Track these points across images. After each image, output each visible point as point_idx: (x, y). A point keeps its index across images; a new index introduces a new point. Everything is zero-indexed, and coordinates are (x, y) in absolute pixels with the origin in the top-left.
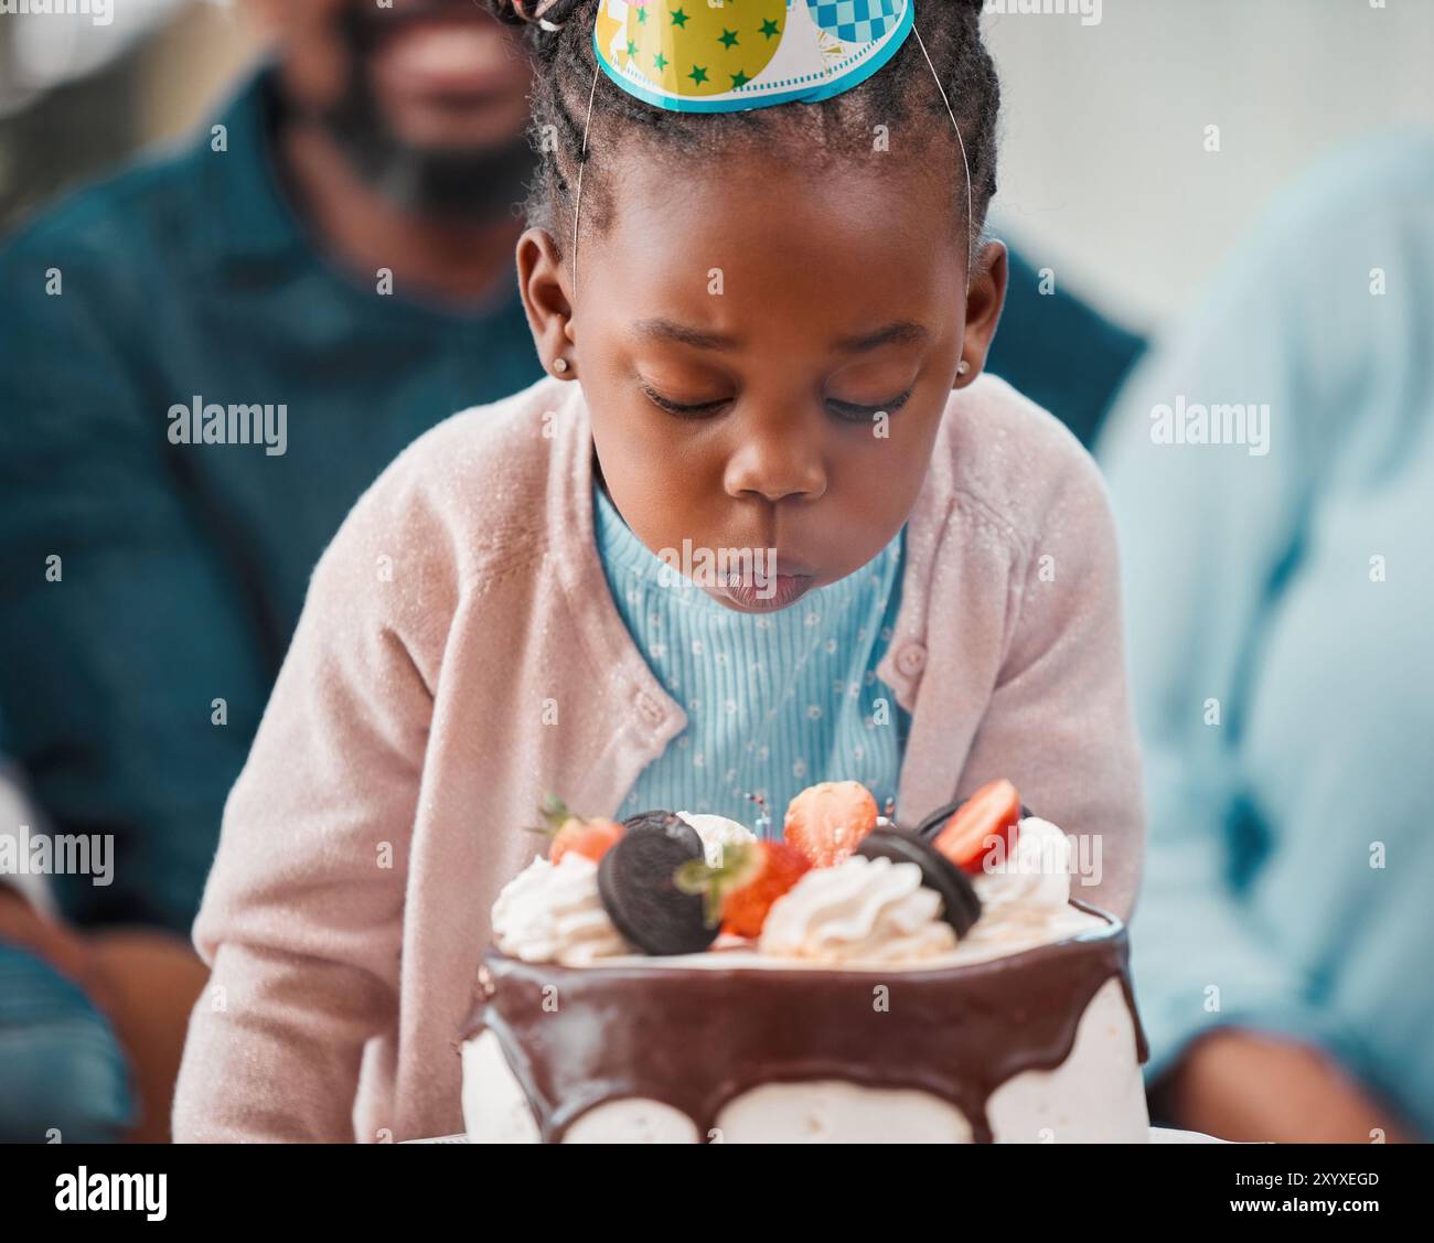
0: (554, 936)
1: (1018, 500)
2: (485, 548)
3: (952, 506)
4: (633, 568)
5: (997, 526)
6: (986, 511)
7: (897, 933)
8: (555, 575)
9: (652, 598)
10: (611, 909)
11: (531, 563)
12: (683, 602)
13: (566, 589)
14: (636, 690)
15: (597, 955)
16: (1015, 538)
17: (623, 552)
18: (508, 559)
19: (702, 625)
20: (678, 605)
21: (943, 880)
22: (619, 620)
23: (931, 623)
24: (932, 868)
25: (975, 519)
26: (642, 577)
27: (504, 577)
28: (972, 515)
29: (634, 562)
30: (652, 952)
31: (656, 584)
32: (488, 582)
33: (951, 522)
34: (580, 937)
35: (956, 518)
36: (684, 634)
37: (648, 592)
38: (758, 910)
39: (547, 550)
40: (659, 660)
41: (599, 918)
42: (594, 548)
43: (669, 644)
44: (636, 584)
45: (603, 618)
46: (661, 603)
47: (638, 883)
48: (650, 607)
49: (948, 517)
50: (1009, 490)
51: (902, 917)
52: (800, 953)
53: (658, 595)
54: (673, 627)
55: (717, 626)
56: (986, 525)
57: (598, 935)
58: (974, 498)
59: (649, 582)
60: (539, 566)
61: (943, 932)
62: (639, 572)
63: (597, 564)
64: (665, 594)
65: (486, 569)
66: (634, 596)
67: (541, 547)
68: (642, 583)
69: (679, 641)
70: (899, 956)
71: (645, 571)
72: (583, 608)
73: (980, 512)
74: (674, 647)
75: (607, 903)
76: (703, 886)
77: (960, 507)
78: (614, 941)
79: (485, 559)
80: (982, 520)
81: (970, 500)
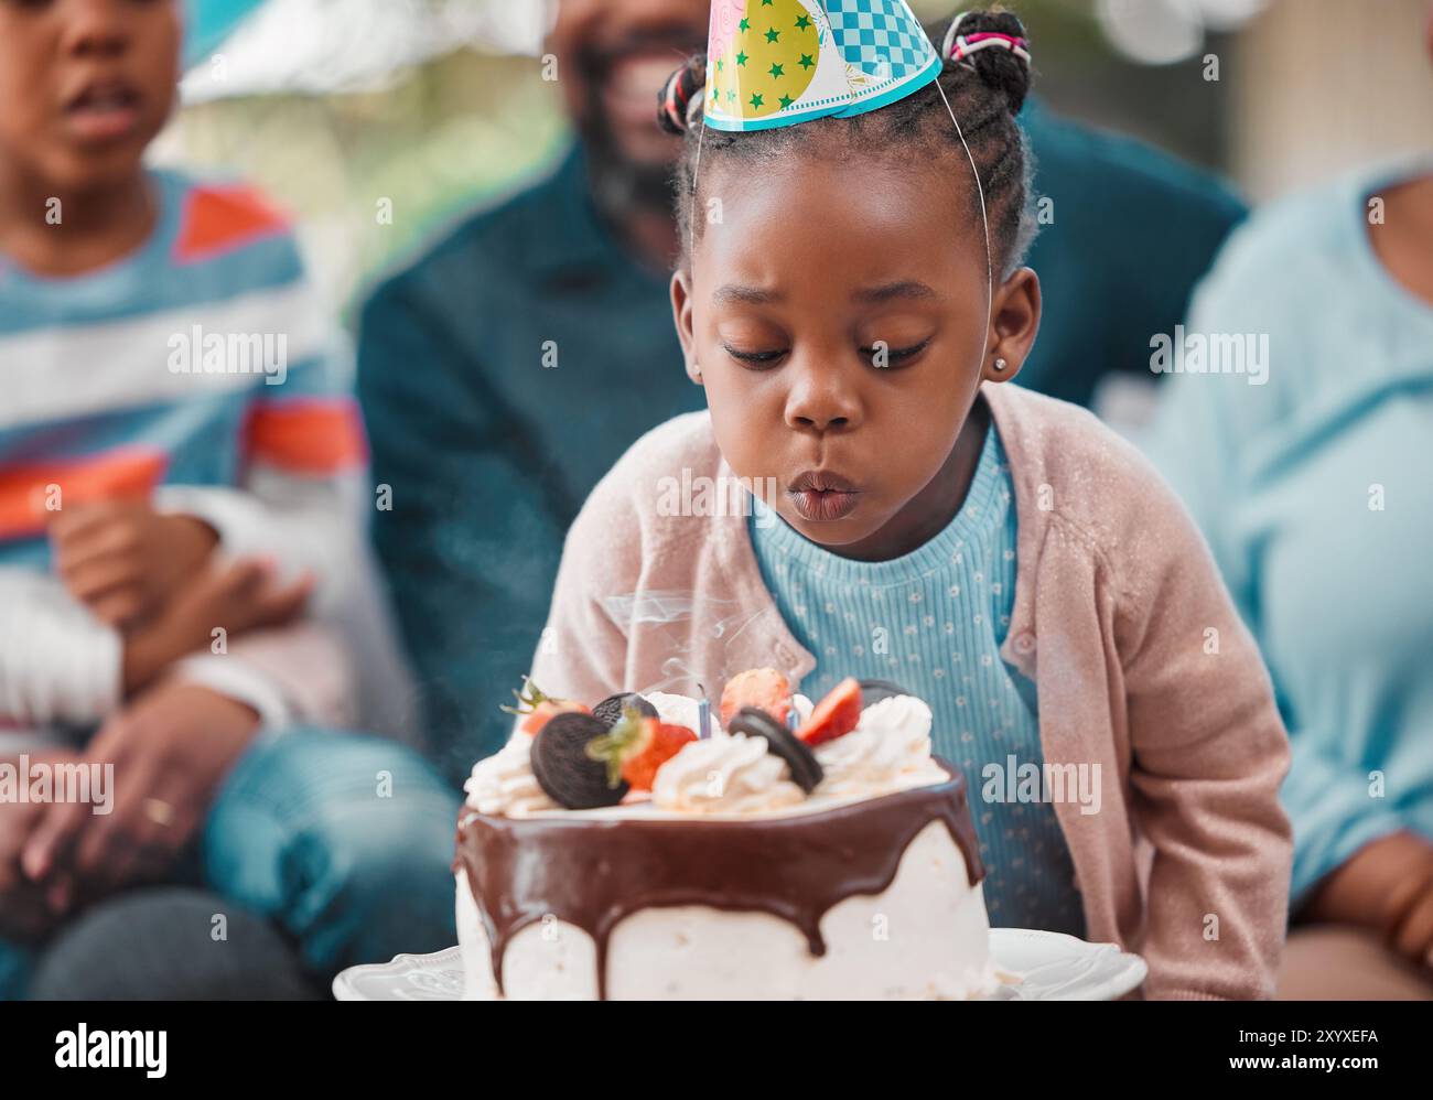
0: (500, 795)
1: (1099, 520)
2: (660, 531)
3: (1049, 523)
4: (781, 547)
5: (1083, 540)
6: (1075, 531)
7: (748, 791)
8: (714, 554)
9: (794, 571)
10: (539, 776)
11: (698, 541)
12: (818, 574)
13: (721, 564)
14: (775, 641)
15: (531, 810)
16: (1098, 550)
17: (773, 534)
18: (678, 538)
19: (833, 592)
20: (814, 577)
21: (788, 749)
22: (764, 587)
23: (1038, 616)
24: (778, 739)
25: (1066, 536)
26: (787, 554)
27: (675, 553)
28: (1064, 533)
29: (781, 543)
30: (570, 807)
31: (797, 560)
32: (662, 559)
33: (1048, 538)
34: (519, 795)
35: (1052, 536)
36: (819, 597)
37: (791, 566)
38: (647, 773)
39: (710, 532)
40: (802, 618)
41: (530, 781)
42: (746, 533)
43: (808, 605)
44: (782, 560)
45: (751, 585)
46: (801, 574)
47: (560, 753)
48: (793, 576)
49: (1046, 534)
50: (1091, 511)
51: (752, 779)
52: (679, 807)
53: (799, 570)
54: (811, 593)
55: (845, 595)
56: (1075, 540)
57: (532, 795)
58: (1066, 520)
59: (791, 559)
60: (702, 544)
61: (791, 789)
62: (785, 550)
63: (747, 544)
64: (804, 568)
65: (661, 548)
66: (781, 569)
67: (705, 531)
68: (786, 559)
69: (817, 604)
70: (752, 809)
71: (790, 550)
72: (735, 578)
73: (1070, 532)
74: (813, 608)
75: (536, 770)
76: (606, 756)
77: (1055, 526)
78: (543, 800)
79: (662, 539)
80: (1072, 537)
81: (1062, 521)
